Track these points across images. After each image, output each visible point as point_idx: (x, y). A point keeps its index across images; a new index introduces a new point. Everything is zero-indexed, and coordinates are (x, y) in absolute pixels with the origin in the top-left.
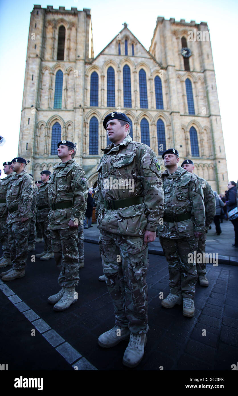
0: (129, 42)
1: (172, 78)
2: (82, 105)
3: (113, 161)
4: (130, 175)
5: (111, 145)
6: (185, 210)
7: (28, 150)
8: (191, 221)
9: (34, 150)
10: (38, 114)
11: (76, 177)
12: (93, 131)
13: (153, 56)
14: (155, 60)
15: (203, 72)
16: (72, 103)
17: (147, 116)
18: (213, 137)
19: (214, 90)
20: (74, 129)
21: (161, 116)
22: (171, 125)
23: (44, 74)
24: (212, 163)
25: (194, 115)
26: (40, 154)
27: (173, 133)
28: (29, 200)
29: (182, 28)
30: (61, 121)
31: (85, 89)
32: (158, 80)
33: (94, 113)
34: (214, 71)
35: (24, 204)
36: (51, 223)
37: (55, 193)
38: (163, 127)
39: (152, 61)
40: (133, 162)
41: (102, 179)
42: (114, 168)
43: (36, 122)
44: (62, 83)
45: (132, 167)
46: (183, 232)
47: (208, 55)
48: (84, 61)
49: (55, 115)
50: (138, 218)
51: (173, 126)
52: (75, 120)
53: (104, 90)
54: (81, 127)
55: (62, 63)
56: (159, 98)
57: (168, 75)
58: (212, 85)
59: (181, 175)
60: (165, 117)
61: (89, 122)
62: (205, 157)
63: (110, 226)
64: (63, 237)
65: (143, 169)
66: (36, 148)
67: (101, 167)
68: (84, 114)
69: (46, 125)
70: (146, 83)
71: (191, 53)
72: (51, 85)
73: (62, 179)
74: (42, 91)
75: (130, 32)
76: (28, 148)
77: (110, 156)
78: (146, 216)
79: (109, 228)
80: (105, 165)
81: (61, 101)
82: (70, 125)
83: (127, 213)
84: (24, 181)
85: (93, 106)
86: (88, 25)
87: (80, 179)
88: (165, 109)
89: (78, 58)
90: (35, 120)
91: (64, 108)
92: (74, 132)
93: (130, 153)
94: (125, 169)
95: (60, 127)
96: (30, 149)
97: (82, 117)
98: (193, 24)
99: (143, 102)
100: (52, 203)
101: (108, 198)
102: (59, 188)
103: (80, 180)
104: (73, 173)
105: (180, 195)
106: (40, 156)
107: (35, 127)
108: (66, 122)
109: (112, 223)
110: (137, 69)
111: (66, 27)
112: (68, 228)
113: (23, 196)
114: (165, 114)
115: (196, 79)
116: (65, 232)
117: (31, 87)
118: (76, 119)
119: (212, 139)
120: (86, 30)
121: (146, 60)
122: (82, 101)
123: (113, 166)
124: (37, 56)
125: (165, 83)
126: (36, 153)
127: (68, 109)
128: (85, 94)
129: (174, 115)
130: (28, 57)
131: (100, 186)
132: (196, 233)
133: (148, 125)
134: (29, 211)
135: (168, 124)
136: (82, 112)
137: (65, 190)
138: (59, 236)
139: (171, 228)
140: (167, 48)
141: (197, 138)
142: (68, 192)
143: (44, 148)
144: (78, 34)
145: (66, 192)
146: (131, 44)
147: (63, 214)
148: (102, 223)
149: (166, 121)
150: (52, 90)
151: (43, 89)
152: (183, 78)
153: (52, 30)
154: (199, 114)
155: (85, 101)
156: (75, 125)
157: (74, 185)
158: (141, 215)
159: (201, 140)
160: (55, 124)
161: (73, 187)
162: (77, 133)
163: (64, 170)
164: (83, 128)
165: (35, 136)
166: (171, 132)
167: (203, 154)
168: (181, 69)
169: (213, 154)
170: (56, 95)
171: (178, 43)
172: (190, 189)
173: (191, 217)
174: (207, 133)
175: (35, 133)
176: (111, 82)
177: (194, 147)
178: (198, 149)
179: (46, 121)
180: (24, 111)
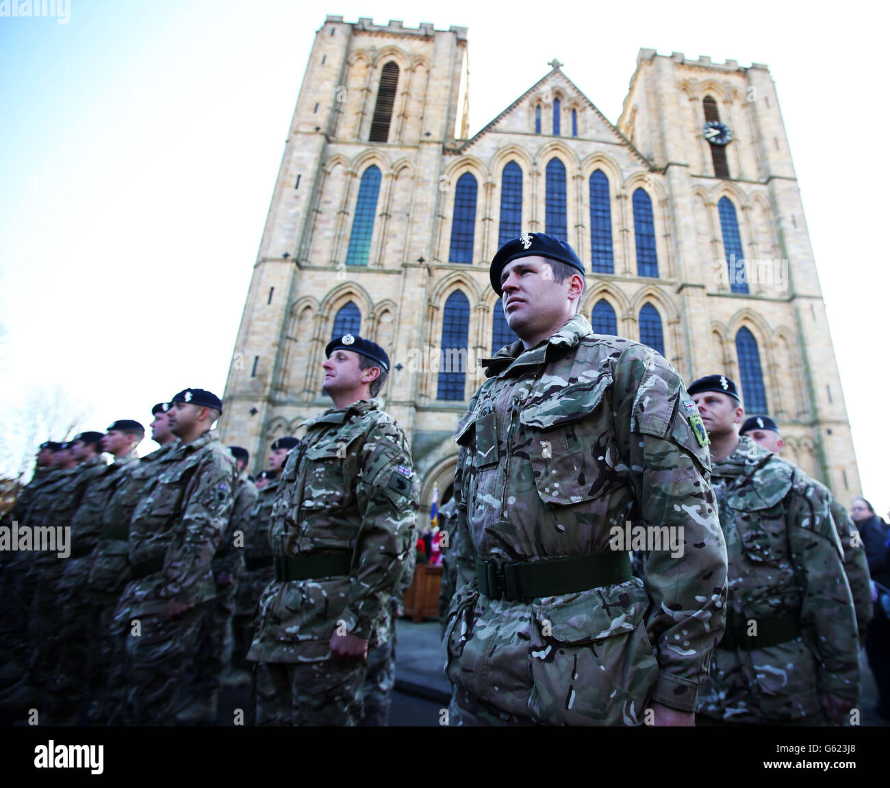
0: (565, 104)
1: (681, 195)
2: (427, 258)
3: (522, 404)
4: (589, 459)
5: (512, 346)
6: (776, 601)
7: (255, 379)
8: (802, 646)
9: (274, 378)
10: (301, 277)
11: (377, 460)
12: (451, 332)
13: (629, 138)
14: (633, 149)
15: (766, 183)
16: (400, 252)
17: (610, 293)
18: (805, 359)
19: (799, 230)
20: (399, 323)
21: (650, 295)
22: (682, 320)
23: (329, 174)
24: (807, 436)
25: (745, 295)
26: (289, 390)
27: (688, 343)
28: (207, 535)
29: (703, 77)
30: (363, 299)
31: (439, 216)
32: (641, 201)
33: (459, 281)
34: (795, 180)
35: (185, 550)
36: (263, 634)
37: (294, 517)
38: (656, 326)
39: (625, 150)
40: (600, 407)
41: (472, 470)
42: (524, 429)
43: (290, 300)
44: (376, 198)
45: (595, 427)
46: (778, 695)
47: (776, 141)
48: (441, 146)
49: (346, 283)
50: (619, 645)
51: (686, 324)
52: (402, 299)
53: (490, 220)
54: (417, 318)
55: (380, 149)
56: (645, 245)
57: (670, 188)
58: (793, 217)
59: (752, 469)
60: (662, 299)
61: (442, 304)
62: (785, 418)
63: (499, 676)
64: (303, 698)
65: (639, 435)
66: (281, 374)
67: (473, 426)
68: (429, 283)
69: (318, 307)
70: (609, 205)
71: (730, 136)
72: (346, 202)
73: (327, 466)
74: (319, 216)
75: (569, 81)
76: (257, 372)
77: (508, 382)
78: (651, 635)
79: (494, 684)
80: (490, 417)
81: (369, 246)
82: (387, 311)
83: (573, 620)
84: (200, 467)
85: (457, 262)
86: (458, 62)
87: (388, 471)
88: (663, 277)
89: (426, 138)
90: (287, 294)
91: (374, 264)
92: (397, 331)
93: (586, 375)
94: (568, 436)
95: (359, 315)
96: (263, 376)
97: (424, 289)
98: (733, 68)
99: (601, 255)
100: (281, 554)
101: (494, 551)
102: (311, 499)
103: (388, 475)
104: (366, 447)
105: (755, 542)
106: (289, 397)
107: (286, 311)
108: (376, 301)
109: (504, 664)
110: (584, 169)
111: (402, 65)
112: (327, 657)
113: (189, 522)
114: (663, 291)
115: (748, 201)
116: (314, 677)
117: (291, 205)
118: (406, 294)
119: (803, 365)
120: (454, 74)
121: (610, 147)
122: (427, 248)
123: (522, 421)
124: (318, 129)
125: (663, 207)
126: (277, 387)
127: (387, 268)
128: (437, 228)
129: (688, 295)
130: (295, 131)
131: (466, 498)
132: (829, 699)
133: (615, 319)
134: (200, 579)
135: (673, 317)
136: (424, 277)
137: (333, 509)
138: (289, 688)
139: (726, 676)
140: (666, 122)
141: (758, 361)
142: (342, 516)
143: (303, 374)
144: (432, 82)
145: (336, 516)
146: (569, 109)
147: (312, 601)
148: (461, 660)
149: (666, 310)
150: (348, 214)
151: (321, 213)
152: (710, 195)
153: (364, 71)
154: (761, 292)
155: (437, 248)
156: (403, 312)
157: (367, 491)
158: (631, 633)
159: (769, 367)
160: (344, 307)
161: (363, 499)
162: (407, 334)
163: (335, 433)
164: (423, 321)
165: (282, 337)
166: (681, 341)
167: (779, 408)
168: (705, 174)
169: (808, 407)
170: (356, 230)
171: (694, 110)
172: (792, 520)
173: (804, 632)
174: (787, 347)
175: (284, 327)
176: (512, 200)
177: (752, 386)
178: (763, 391)
179: (320, 298)
180: (260, 267)
